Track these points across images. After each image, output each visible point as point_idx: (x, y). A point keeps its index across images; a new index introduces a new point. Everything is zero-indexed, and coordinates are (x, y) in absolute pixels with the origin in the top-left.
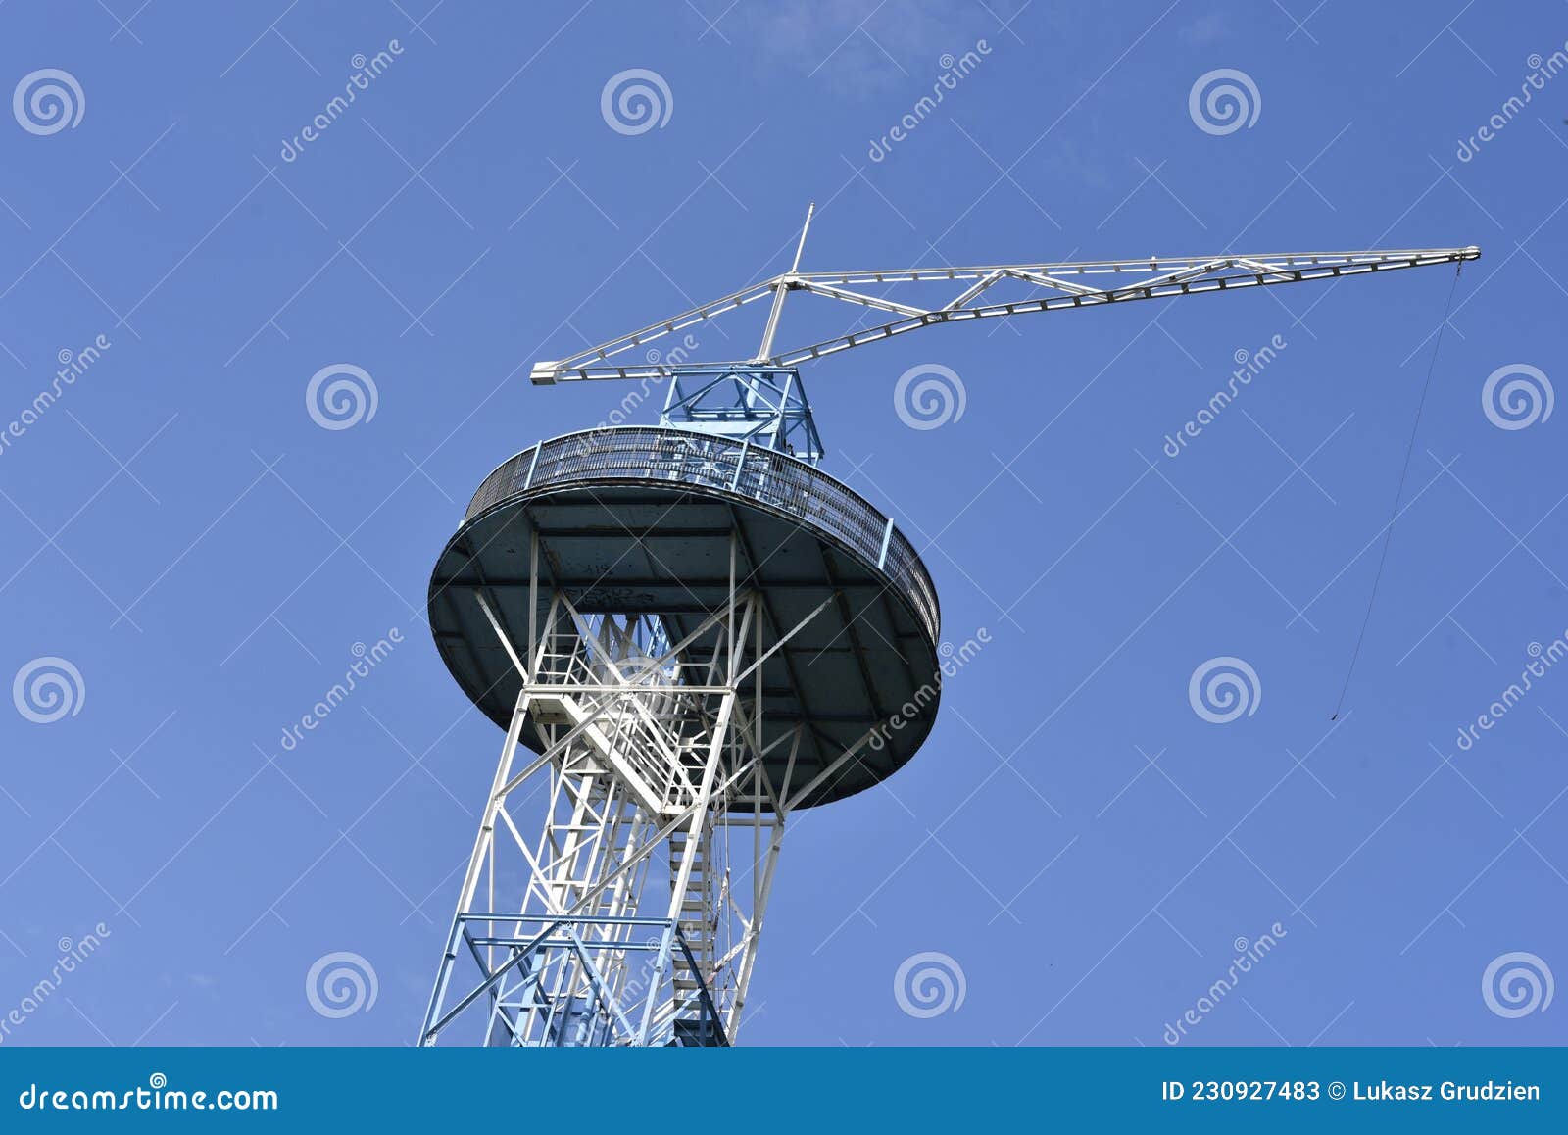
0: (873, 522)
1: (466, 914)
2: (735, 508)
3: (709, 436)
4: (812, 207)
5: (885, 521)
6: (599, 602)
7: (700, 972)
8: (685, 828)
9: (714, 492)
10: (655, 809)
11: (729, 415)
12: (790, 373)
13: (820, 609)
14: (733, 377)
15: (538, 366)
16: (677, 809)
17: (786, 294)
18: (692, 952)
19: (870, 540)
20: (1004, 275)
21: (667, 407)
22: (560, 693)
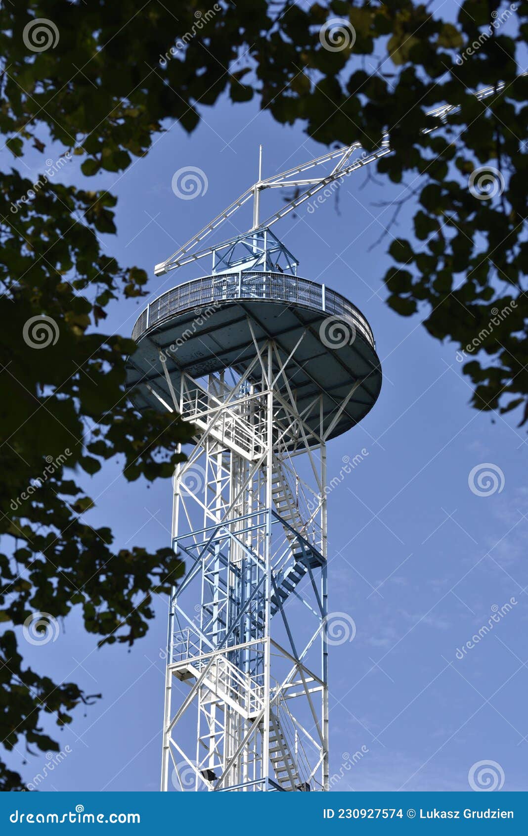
0: (316, 289)
1: (176, 538)
2: (242, 305)
3: (235, 274)
4: (261, 147)
5: (320, 286)
6: (204, 369)
7: (295, 529)
8: (264, 465)
9: (230, 301)
10: (248, 459)
11: (247, 260)
12: (265, 231)
13: (302, 338)
14: (240, 242)
15: (157, 267)
16: (259, 456)
17: (259, 194)
18: (286, 521)
19: (316, 298)
20: (355, 148)
21: (214, 266)
22: (194, 419)
